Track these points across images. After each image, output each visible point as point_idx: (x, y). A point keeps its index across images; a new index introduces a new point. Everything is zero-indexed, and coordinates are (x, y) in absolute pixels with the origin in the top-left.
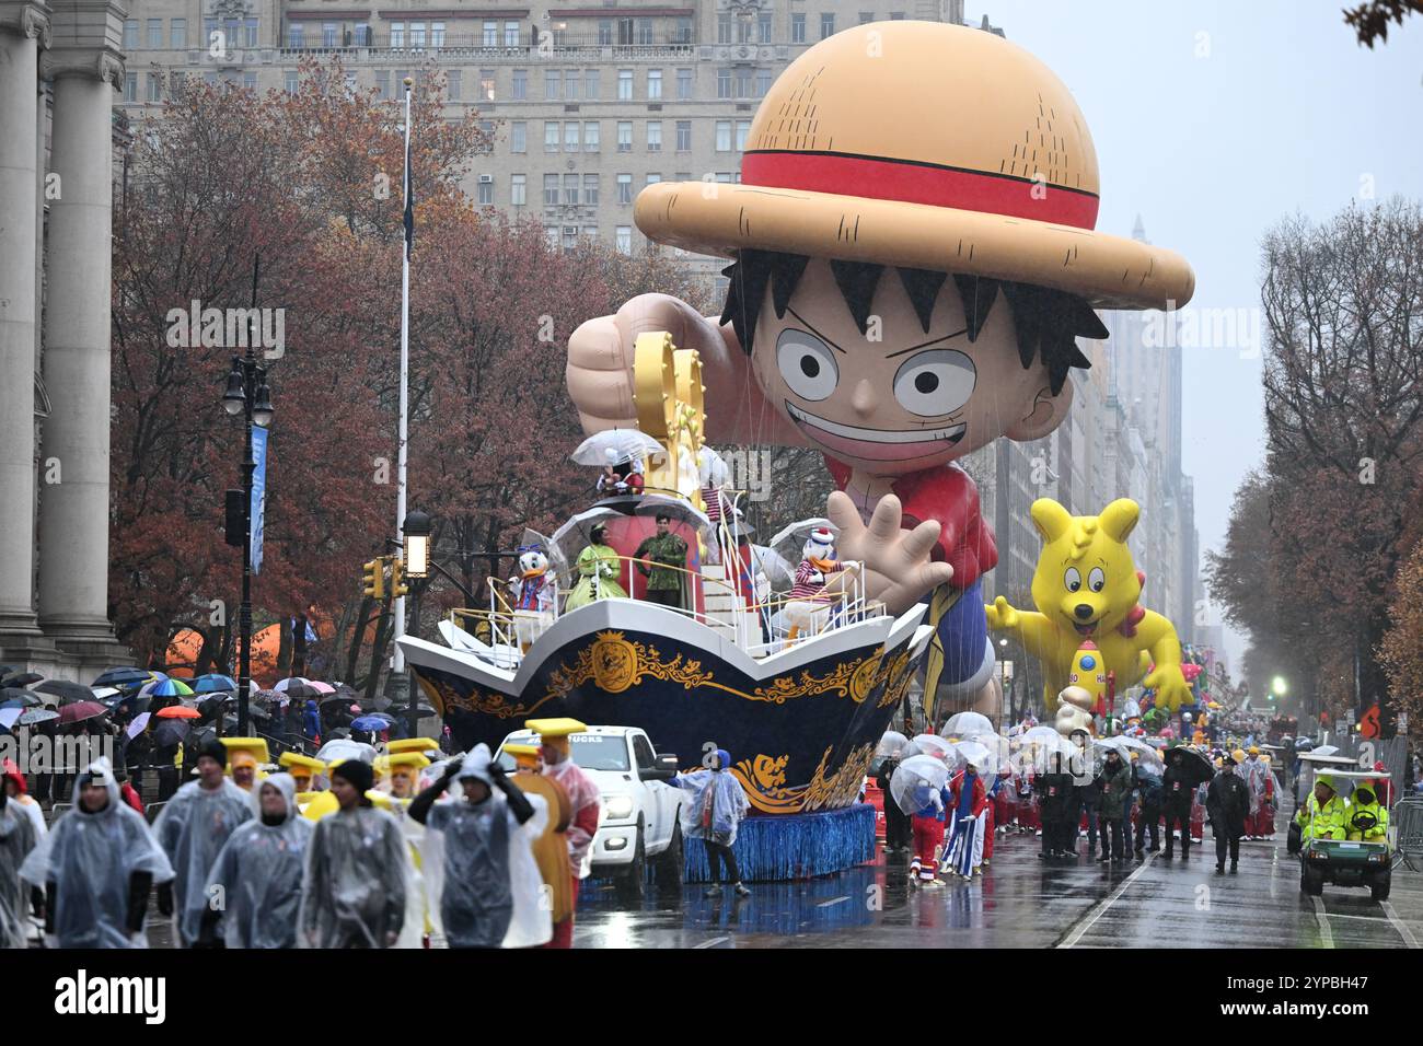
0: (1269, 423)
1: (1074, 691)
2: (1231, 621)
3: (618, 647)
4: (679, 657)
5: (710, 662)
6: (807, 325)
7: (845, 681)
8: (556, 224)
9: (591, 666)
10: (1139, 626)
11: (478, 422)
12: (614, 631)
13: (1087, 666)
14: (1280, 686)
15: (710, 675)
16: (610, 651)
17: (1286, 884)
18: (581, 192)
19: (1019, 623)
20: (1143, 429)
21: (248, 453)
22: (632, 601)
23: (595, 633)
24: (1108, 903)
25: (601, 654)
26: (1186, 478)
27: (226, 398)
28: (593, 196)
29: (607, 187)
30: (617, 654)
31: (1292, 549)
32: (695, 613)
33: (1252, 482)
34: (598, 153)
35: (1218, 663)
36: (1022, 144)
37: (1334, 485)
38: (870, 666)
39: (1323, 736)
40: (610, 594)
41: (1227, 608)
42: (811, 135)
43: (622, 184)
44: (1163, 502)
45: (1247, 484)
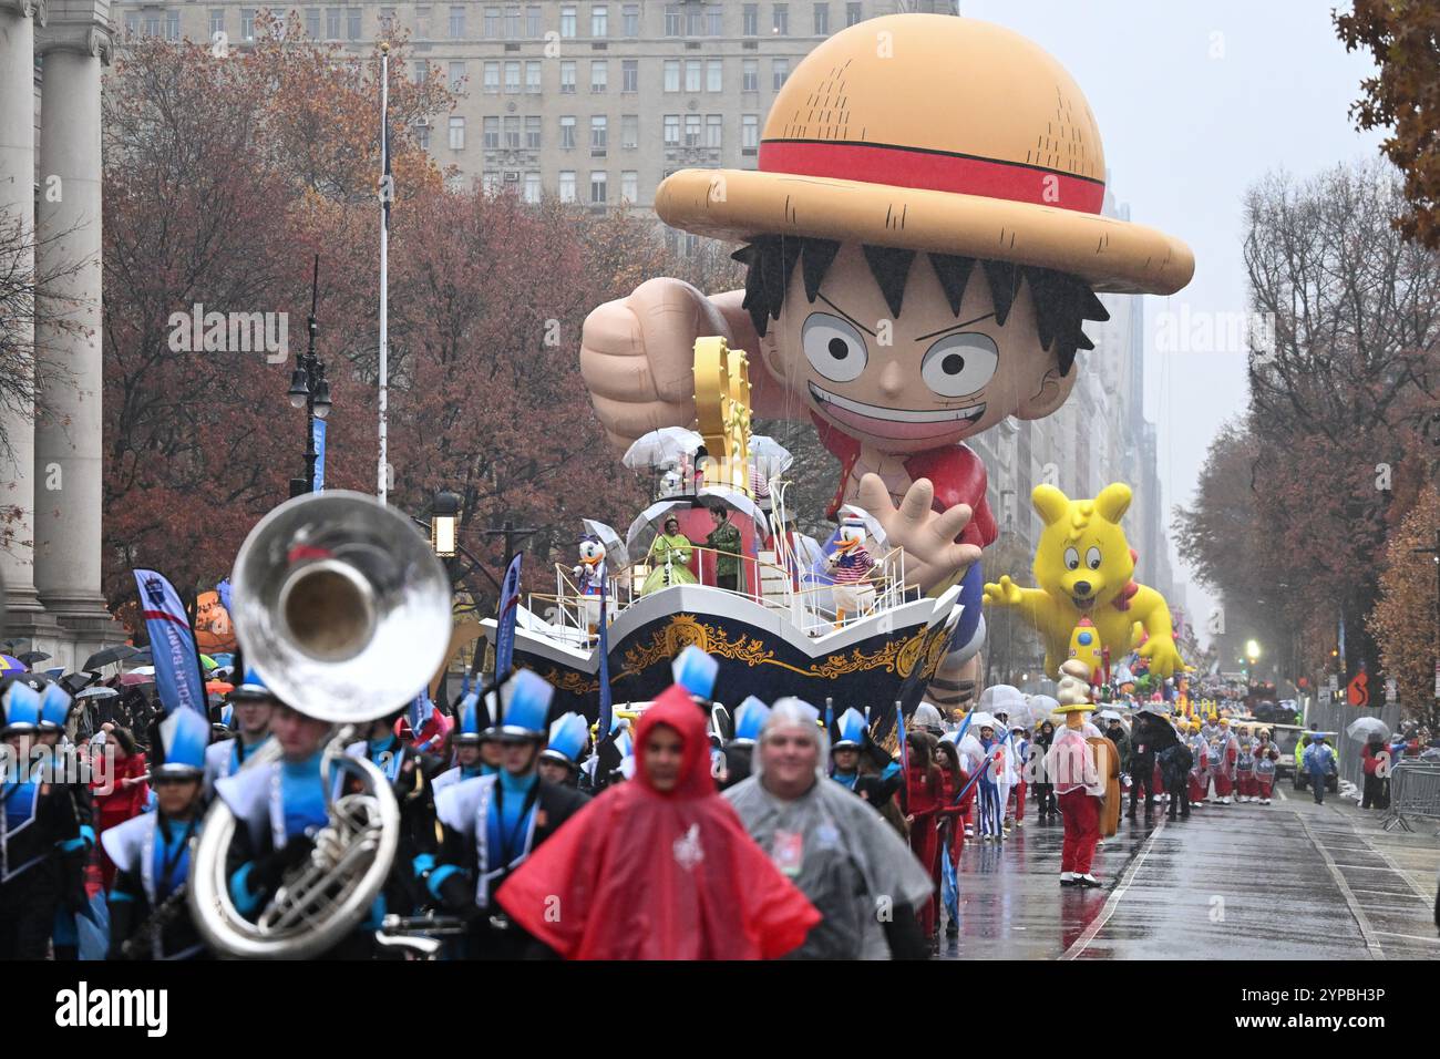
0: (1253, 385)
1: (1074, 664)
2: (1201, 580)
3: (690, 628)
4: (744, 638)
5: (772, 642)
6: (836, 308)
7: (892, 658)
8: (496, 169)
9: (665, 645)
10: (1132, 601)
11: (456, 391)
12: (688, 614)
13: (1085, 642)
14: (1253, 650)
15: (771, 653)
16: (684, 632)
17: (1294, 842)
18: (522, 136)
19: (1024, 599)
20: (1103, 374)
21: (311, 444)
22: (701, 587)
23: (668, 616)
24: (1142, 856)
25: (674, 635)
26: (1148, 424)
27: (290, 393)
28: (536, 140)
29: (550, 130)
30: (689, 635)
31: (1277, 515)
32: (757, 597)
33: (1226, 436)
34: (540, 95)
35: (1187, 625)
36: (1045, 134)
37: (1322, 451)
38: (915, 644)
39: (1304, 702)
40: (682, 580)
41: (1197, 567)
42: (842, 126)
43: (566, 127)
44: (1125, 451)
45: (1220, 438)
